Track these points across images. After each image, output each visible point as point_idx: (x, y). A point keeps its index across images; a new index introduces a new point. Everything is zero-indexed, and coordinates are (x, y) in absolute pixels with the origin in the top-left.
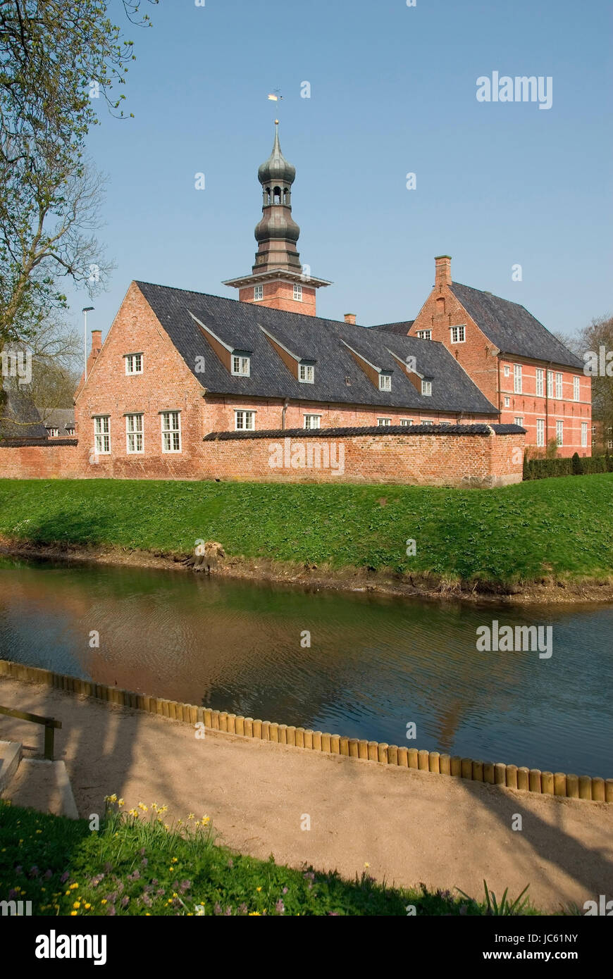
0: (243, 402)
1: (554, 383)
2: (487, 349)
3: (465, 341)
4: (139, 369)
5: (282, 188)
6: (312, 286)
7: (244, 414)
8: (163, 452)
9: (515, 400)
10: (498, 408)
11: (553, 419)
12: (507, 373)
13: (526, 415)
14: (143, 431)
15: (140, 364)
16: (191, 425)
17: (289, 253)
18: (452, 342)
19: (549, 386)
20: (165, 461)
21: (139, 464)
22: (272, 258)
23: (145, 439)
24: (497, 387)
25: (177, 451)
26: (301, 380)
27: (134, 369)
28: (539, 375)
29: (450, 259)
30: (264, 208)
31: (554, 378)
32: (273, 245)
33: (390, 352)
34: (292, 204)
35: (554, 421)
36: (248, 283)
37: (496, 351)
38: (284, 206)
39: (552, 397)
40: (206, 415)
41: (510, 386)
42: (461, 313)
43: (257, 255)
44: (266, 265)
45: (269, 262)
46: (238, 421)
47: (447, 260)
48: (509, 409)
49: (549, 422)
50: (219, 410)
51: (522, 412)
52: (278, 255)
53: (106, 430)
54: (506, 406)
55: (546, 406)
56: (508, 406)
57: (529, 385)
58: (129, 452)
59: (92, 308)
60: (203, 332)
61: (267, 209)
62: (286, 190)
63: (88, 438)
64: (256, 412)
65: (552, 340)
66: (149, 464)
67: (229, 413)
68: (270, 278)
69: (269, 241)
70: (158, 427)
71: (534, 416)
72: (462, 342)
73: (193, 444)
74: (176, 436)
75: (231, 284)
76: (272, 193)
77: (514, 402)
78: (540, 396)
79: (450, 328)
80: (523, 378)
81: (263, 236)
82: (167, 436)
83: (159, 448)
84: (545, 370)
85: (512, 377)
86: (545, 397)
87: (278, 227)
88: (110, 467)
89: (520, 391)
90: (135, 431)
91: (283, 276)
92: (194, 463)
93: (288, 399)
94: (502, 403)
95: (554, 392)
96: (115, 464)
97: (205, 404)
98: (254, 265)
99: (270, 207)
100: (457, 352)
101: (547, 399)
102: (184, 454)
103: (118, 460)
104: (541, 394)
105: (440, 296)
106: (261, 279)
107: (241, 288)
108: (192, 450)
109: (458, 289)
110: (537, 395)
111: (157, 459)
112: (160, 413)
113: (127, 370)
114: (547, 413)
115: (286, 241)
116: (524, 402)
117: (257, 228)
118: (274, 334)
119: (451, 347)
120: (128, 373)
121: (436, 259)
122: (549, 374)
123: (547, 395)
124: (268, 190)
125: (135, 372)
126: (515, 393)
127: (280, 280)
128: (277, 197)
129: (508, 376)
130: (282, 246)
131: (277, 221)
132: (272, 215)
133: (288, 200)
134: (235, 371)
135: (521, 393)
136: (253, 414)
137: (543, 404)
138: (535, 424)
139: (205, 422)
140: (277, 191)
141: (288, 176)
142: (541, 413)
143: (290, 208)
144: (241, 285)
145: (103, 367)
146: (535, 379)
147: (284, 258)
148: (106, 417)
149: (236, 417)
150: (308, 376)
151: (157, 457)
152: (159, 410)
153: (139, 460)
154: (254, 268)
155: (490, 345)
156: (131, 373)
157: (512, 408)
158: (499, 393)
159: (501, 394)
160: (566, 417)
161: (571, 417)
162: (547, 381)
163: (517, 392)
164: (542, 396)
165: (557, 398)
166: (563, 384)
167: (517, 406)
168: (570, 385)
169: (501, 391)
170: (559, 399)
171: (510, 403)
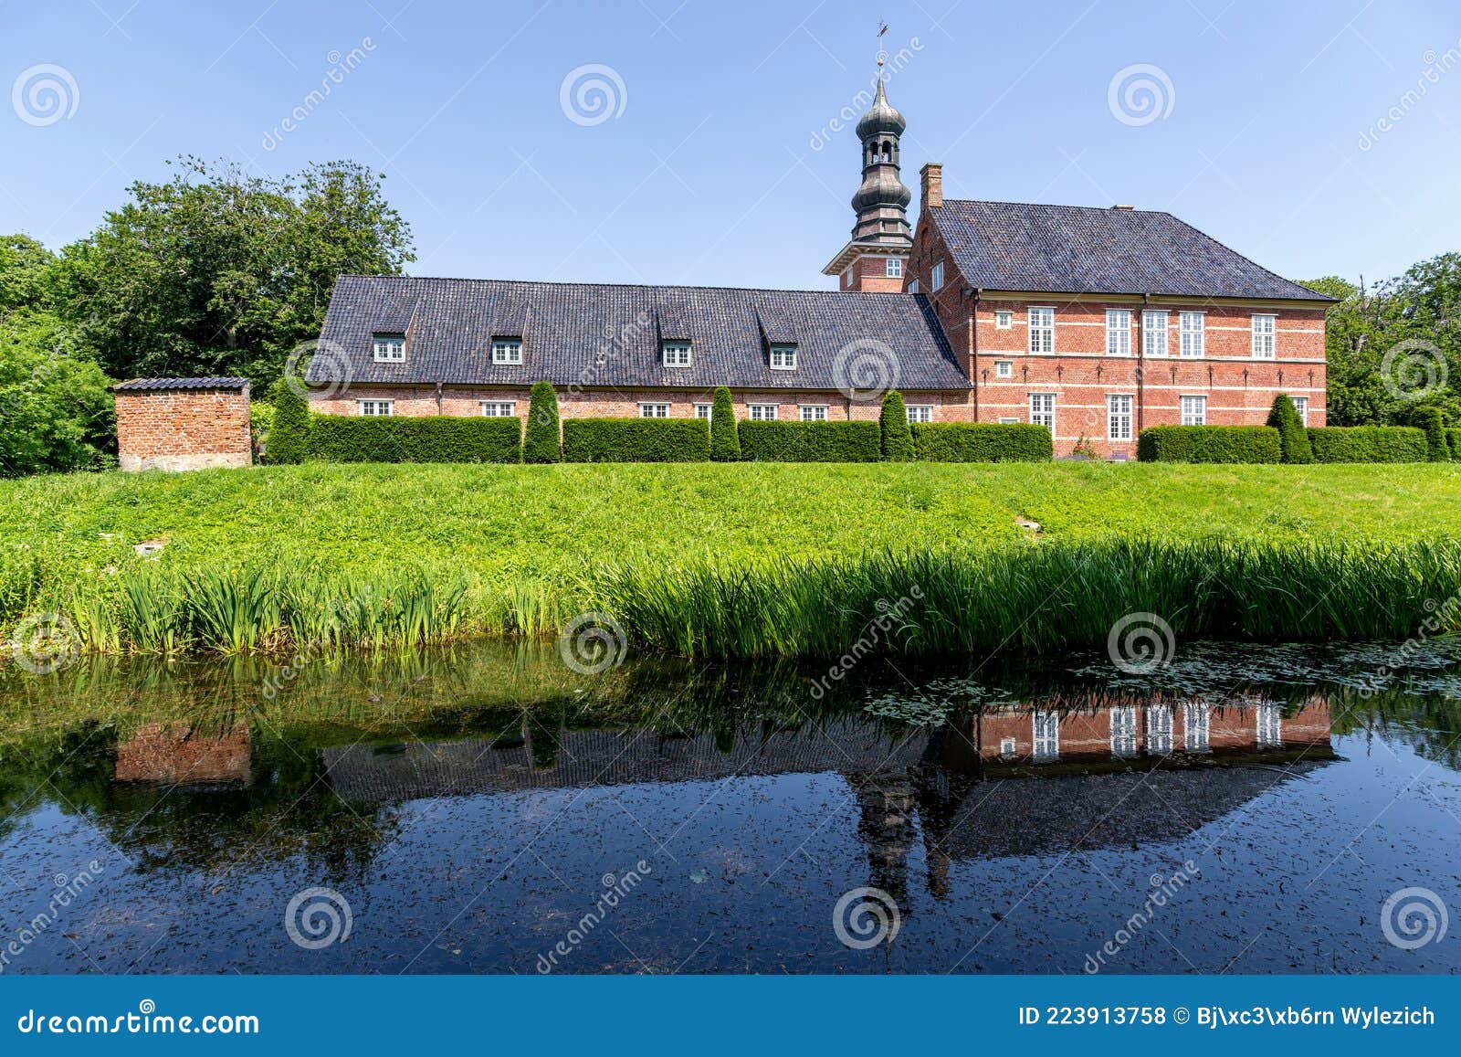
1: (1174, 331)
7: (377, 404)
9: (1031, 366)
10: (971, 381)
11: (1165, 394)
12: (999, 323)
13: (1064, 389)
24: (972, 347)
28: (1117, 321)
29: (941, 166)
30: (864, 170)
31: (1172, 322)
34: (901, 159)
35: (1170, 398)
37: (969, 291)
39: (1165, 356)
41: (1013, 344)
42: (941, 241)
48: (1013, 380)
49: (1148, 402)
51: (1055, 385)
54: (999, 375)
55: (1139, 372)
56: (1009, 376)
57: (1078, 339)
64: (392, 401)
67: (352, 403)
71: (1102, 390)
77: (1025, 369)
78: (1118, 354)
80: (1058, 329)
81: (861, 205)
84: (1135, 310)
85: (1020, 331)
86: (1136, 356)
89: (1049, 350)
94: (985, 373)
95: (1172, 346)
100: (938, 304)
101: (1140, 361)
104: (1119, 352)
105: (925, 226)
110: (1108, 355)
114: (1140, 382)
116: (1061, 368)
117: (855, 197)
121: (921, 173)
122: (1147, 317)
123: (1140, 351)
126: (1031, 353)
129: (1008, 327)
132: (876, 177)
133: (897, 156)
135: (1051, 354)
136: (390, 404)
137: (1129, 367)
138: (1101, 402)
140: (884, 147)
141: (897, 126)
142: (1121, 384)
146: (1100, 328)
149: (363, 408)
155: (964, 283)
157: (1021, 377)
158: (974, 356)
159: (978, 358)
160: (1214, 388)
161: (1244, 388)
162: (1140, 330)
163: (1041, 353)
164: (1128, 355)
165: (1182, 357)
166: (1208, 332)
167: (1037, 374)
168: (1236, 333)
169: (979, 352)
170: (1192, 357)
171: (1015, 371)
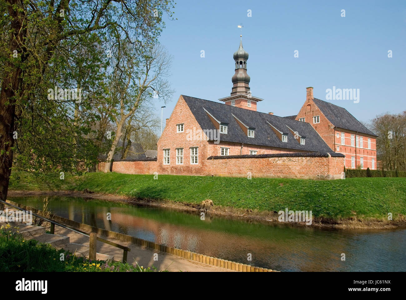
0: (224, 144)
1: (359, 141)
2: (329, 126)
3: (319, 122)
4: (182, 130)
5: (243, 62)
6: (255, 101)
7: (225, 149)
8: (191, 164)
9: (342, 148)
10: (334, 151)
11: (359, 157)
12: (338, 136)
13: (346, 155)
14: (183, 155)
15: (183, 128)
16: (202, 153)
17: (246, 88)
18: (314, 123)
19: (357, 142)
20: (192, 168)
21: (181, 169)
22: (239, 90)
23: (184, 159)
24: (334, 142)
25: (196, 164)
26: (249, 136)
27: (180, 130)
28: (352, 137)
29: (313, 88)
30: (236, 70)
31: (359, 139)
32: (239, 84)
33: (287, 126)
34: (247, 68)
35: (359, 158)
36: (229, 100)
37: (333, 127)
38: (244, 69)
39: (358, 147)
40: (208, 149)
41: (340, 142)
42: (317, 111)
43: (233, 88)
44: (236, 92)
45: (237, 91)
46: (222, 152)
47: (312, 89)
49: (357, 158)
50: (214, 147)
51: (345, 153)
52: (241, 88)
53: (169, 155)
55: (356, 151)
56: (338, 150)
57: (348, 142)
58: (177, 164)
59: (165, 107)
60: (208, 116)
61: (237, 70)
62: (245, 62)
63: (161, 158)
64: (229, 148)
65: (358, 123)
66: (185, 169)
67: (218, 149)
68: (238, 98)
69: (237, 83)
70: (189, 154)
71: (351, 155)
72: (318, 123)
73: (203, 161)
74: (196, 157)
75: (222, 100)
76: (239, 64)
79: (313, 117)
80: (345, 138)
81: (235, 81)
82: (193, 157)
83: (189, 162)
84: (355, 135)
85: (340, 138)
86: (355, 147)
87: (241, 77)
88: (169, 170)
89: (344, 144)
90: (180, 155)
91: (243, 97)
92: (203, 169)
93: (243, 144)
94: (336, 149)
95: (359, 145)
96: (171, 169)
97: (208, 144)
98: (231, 92)
99: (238, 69)
100: (316, 127)
101: (356, 148)
102: (199, 165)
103: (172, 167)
104: (353, 145)
105: (309, 104)
106: (234, 98)
107: (226, 102)
108: (203, 163)
109: (316, 101)
110: (351, 146)
111: (188, 167)
112: (190, 148)
113: (177, 130)
114: (356, 154)
115: (245, 83)
116: (345, 149)
117: (233, 78)
118: (238, 117)
119: (313, 125)
120: (178, 132)
121: (307, 88)
122: (357, 137)
123: (356, 146)
124: (237, 62)
125: (181, 132)
126: (342, 145)
127: (242, 98)
128: (241, 65)
129: (338, 137)
130: (243, 84)
131: (241, 75)
132: (239, 72)
133: (246, 67)
134: (221, 131)
135: (344, 145)
136: (228, 149)
137: (354, 149)
138: (351, 158)
139: (208, 152)
140: (241, 63)
141: (246, 57)
142: (353, 153)
143: (246, 70)
144: (226, 100)
145: (168, 130)
146: (350, 139)
147: (244, 89)
148: (169, 150)
149: (221, 150)
150: (252, 135)
151: (188, 166)
152: (190, 147)
153: (181, 167)
154: (231, 94)
155: (330, 124)
156: (179, 132)
157: (340, 151)
158: (334, 144)
159: (335, 145)
160: (364, 156)
161: (367, 156)
162: (356, 140)
163: (343, 145)
164: (354, 146)
165: (360, 148)
166: (363, 142)
167: (342, 150)
168: (366, 142)
169: (335, 144)
170: (361, 148)
171: (340, 149)
